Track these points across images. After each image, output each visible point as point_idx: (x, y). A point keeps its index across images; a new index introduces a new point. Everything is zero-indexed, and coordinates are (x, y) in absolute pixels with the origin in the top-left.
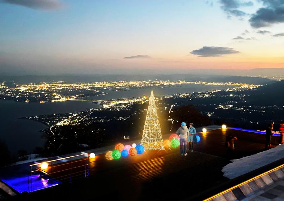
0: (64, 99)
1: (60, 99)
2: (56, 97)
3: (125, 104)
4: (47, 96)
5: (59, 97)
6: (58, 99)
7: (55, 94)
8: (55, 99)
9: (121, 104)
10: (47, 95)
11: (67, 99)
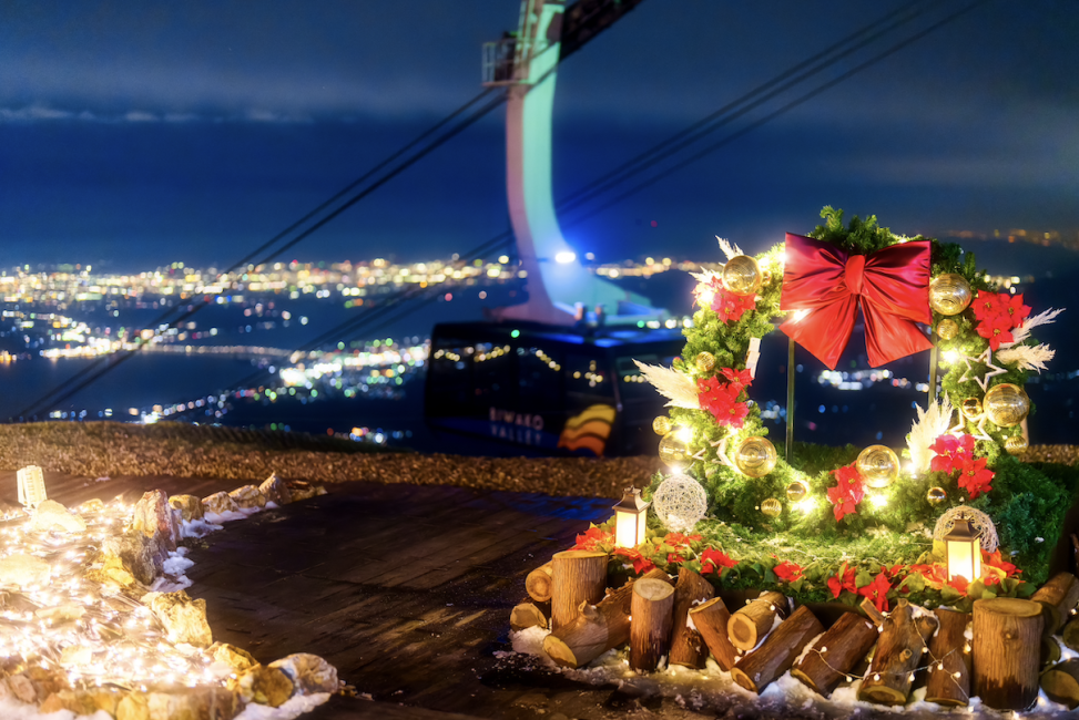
0: (102, 346)
1: (85, 344)
2: (67, 336)
3: (382, 368)
4: (27, 331)
5: (84, 333)
6: (75, 344)
7: (65, 321)
8: (62, 345)
9: (367, 370)
10: (28, 325)
11: (116, 346)
